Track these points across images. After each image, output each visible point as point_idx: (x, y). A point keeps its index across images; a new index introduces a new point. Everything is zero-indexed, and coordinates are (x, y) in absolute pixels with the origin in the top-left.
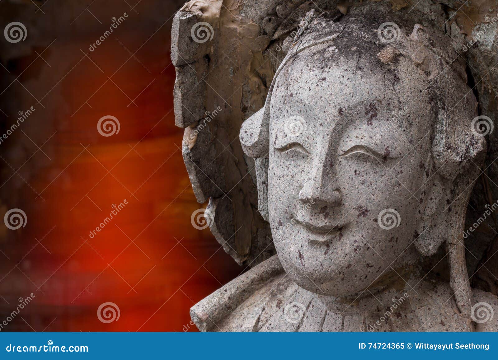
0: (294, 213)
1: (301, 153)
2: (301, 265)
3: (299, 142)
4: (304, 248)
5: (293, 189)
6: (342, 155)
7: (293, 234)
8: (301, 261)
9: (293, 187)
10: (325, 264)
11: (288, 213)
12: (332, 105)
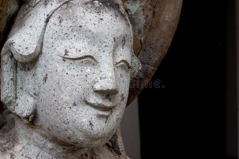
0: (87, 98)
1: (93, 62)
2: (91, 129)
3: (92, 55)
4: (93, 119)
5: (88, 84)
6: (115, 65)
7: (84, 111)
8: (92, 127)
9: (87, 82)
10: (105, 129)
11: (83, 98)
12: (110, 35)
